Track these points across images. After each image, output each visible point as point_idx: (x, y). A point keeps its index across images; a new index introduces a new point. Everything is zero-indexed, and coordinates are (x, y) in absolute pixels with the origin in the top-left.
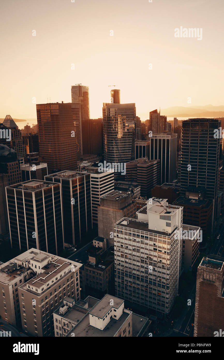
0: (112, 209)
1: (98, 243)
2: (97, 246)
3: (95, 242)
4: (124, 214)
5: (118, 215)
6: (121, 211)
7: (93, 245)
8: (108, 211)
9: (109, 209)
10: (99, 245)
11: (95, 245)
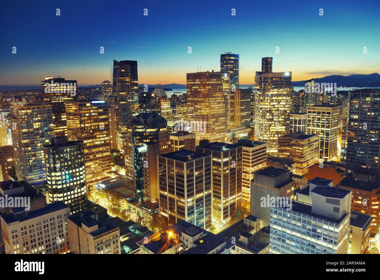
0: (267, 186)
1: (250, 222)
2: (248, 225)
3: (246, 221)
4: (280, 193)
5: (273, 193)
6: (277, 189)
7: (244, 223)
8: (262, 188)
9: (264, 186)
10: (250, 224)
11: (246, 224)
